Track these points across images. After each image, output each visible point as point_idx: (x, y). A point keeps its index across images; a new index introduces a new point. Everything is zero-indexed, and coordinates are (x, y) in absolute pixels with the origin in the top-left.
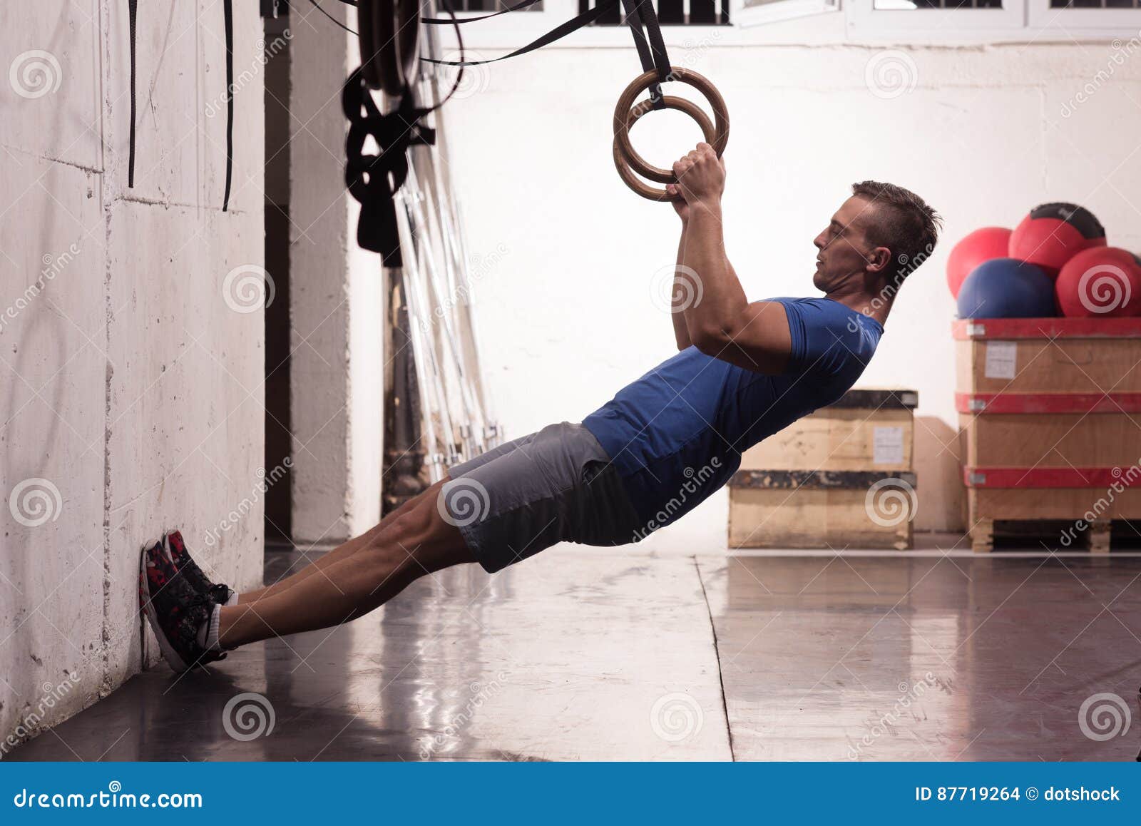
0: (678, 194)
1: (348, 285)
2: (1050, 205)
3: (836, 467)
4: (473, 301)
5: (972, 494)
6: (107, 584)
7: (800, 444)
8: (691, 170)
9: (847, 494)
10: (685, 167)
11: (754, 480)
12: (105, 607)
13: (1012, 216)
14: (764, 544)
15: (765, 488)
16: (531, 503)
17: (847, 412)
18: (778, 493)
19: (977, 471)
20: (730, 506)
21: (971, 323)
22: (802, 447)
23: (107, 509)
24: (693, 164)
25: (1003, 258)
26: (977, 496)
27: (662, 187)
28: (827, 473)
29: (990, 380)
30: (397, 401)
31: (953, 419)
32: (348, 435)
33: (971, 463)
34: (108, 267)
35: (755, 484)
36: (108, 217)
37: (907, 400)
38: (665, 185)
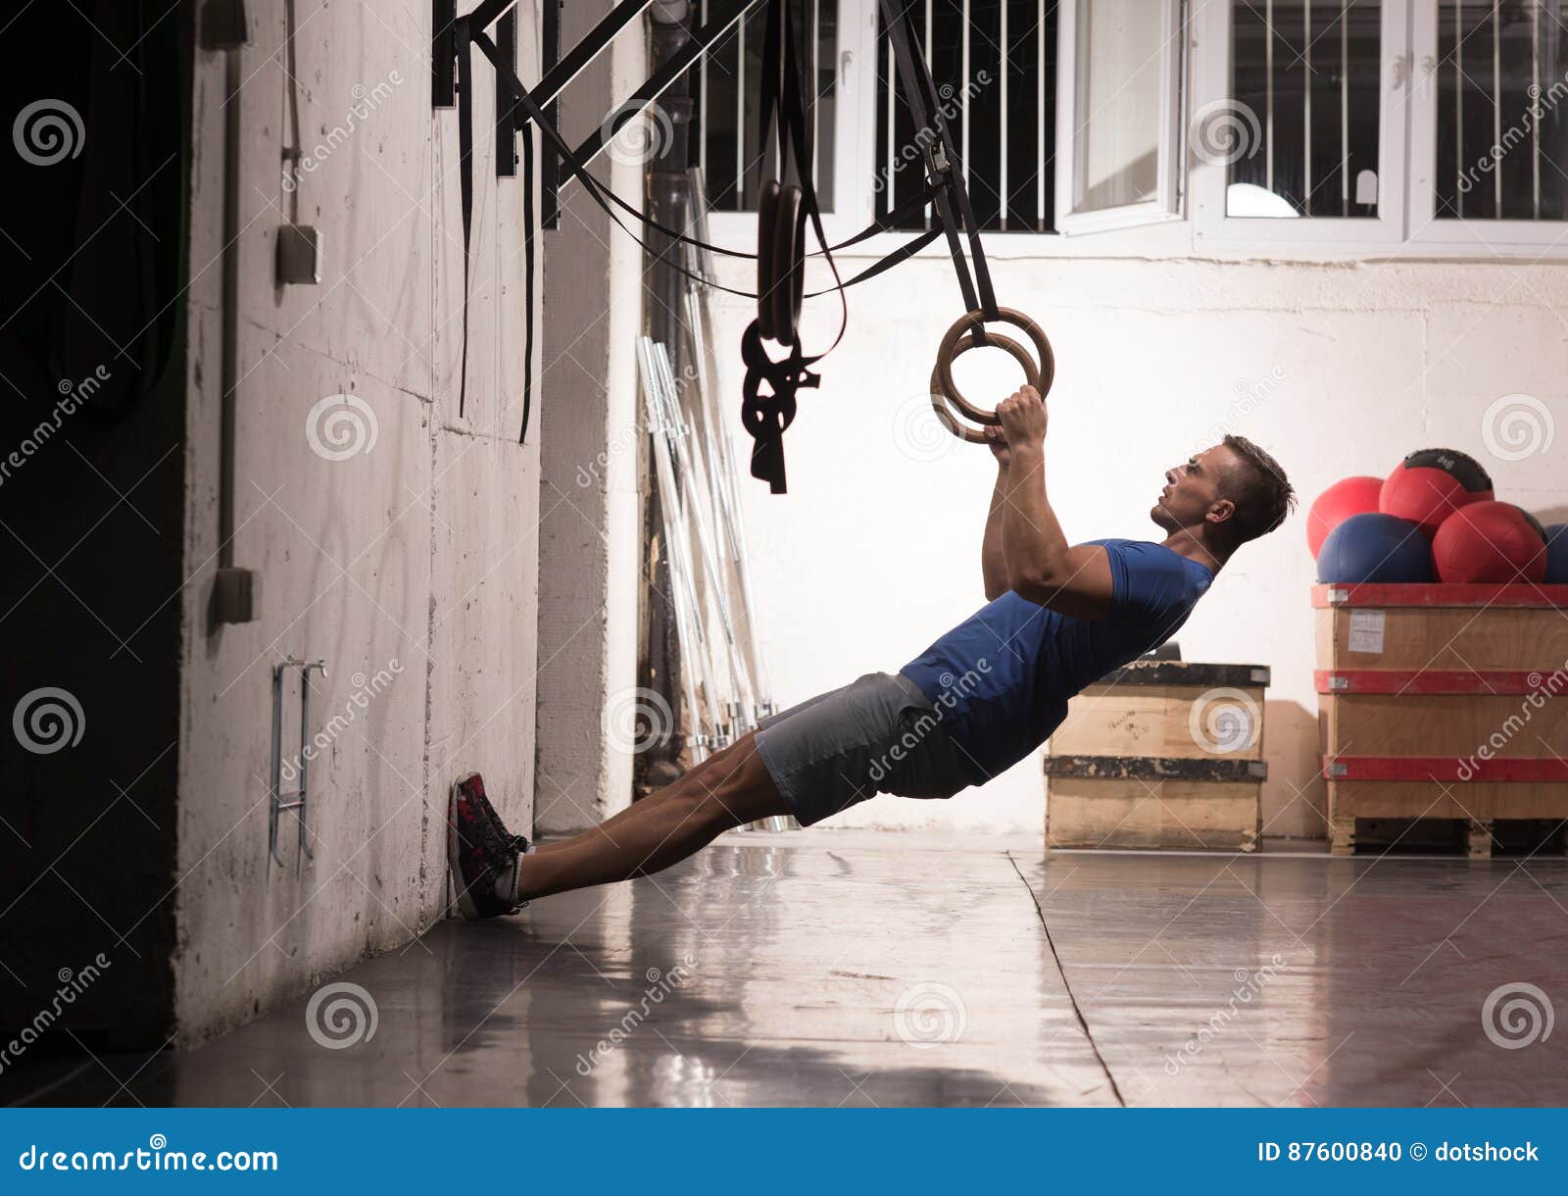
0: (997, 437)
1: (607, 532)
2: (1427, 451)
3: (1172, 753)
4: (745, 556)
5: (1331, 786)
6: (425, 820)
7: (1132, 726)
8: (1014, 411)
9: (1185, 786)
10: (1008, 409)
11: (1077, 767)
12: (423, 843)
13: (1383, 463)
14: (1088, 843)
15: (1090, 778)
16: (846, 751)
17: (1186, 690)
18: (1105, 784)
19: (1337, 761)
20: (1049, 799)
21: (1332, 588)
22: (1133, 730)
23: (427, 743)
24: (1016, 405)
25: (1374, 513)
26: (1337, 789)
27: (979, 428)
28: (1163, 761)
29: (1354, 654)
30: (653, 672)
31: (1312, 703)
32: (604, 708)
33: (1331, 751)
34: (433, 498)
35: (1079, 772)
36: (435, 447)
37: (1257, 677)
38: (983, 426)
